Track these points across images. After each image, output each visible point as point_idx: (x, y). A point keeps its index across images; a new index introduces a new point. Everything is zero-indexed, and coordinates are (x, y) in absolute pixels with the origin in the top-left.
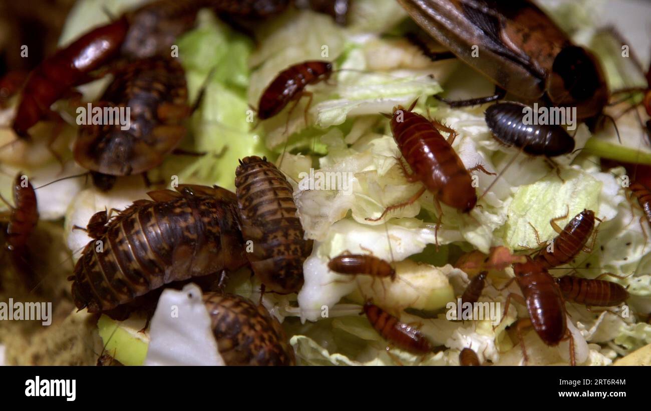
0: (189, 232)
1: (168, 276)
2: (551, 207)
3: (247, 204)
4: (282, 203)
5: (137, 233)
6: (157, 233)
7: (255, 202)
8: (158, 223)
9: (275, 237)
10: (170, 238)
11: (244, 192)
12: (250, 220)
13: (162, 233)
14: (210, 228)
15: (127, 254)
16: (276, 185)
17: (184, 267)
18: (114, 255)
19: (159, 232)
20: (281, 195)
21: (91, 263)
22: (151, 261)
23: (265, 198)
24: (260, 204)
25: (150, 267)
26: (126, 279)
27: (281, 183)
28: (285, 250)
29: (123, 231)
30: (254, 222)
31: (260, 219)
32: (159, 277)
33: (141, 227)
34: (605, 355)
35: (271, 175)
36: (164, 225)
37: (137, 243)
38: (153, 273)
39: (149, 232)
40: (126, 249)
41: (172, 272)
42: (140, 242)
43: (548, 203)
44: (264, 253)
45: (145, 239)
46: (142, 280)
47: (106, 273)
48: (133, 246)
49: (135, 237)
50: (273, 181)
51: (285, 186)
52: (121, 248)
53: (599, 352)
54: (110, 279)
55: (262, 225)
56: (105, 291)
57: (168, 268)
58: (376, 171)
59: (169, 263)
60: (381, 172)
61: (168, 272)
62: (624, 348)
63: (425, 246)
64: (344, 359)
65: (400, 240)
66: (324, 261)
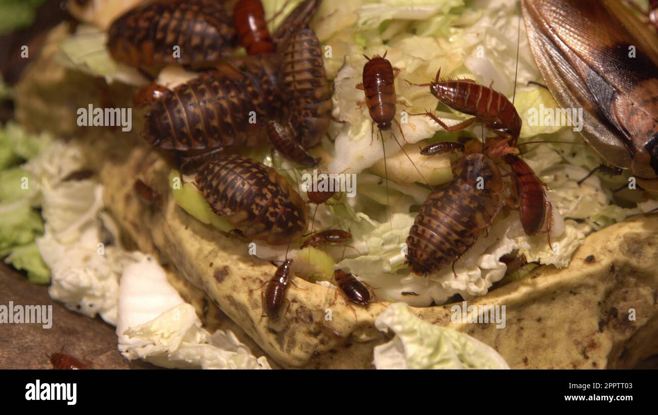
34: (580, 230)
53: (575, 227)
60: (409, 70)
62: (598, 225)
63: (434, 133)
64: (366, 217)
65: (415, 126)
66: (351, 139)
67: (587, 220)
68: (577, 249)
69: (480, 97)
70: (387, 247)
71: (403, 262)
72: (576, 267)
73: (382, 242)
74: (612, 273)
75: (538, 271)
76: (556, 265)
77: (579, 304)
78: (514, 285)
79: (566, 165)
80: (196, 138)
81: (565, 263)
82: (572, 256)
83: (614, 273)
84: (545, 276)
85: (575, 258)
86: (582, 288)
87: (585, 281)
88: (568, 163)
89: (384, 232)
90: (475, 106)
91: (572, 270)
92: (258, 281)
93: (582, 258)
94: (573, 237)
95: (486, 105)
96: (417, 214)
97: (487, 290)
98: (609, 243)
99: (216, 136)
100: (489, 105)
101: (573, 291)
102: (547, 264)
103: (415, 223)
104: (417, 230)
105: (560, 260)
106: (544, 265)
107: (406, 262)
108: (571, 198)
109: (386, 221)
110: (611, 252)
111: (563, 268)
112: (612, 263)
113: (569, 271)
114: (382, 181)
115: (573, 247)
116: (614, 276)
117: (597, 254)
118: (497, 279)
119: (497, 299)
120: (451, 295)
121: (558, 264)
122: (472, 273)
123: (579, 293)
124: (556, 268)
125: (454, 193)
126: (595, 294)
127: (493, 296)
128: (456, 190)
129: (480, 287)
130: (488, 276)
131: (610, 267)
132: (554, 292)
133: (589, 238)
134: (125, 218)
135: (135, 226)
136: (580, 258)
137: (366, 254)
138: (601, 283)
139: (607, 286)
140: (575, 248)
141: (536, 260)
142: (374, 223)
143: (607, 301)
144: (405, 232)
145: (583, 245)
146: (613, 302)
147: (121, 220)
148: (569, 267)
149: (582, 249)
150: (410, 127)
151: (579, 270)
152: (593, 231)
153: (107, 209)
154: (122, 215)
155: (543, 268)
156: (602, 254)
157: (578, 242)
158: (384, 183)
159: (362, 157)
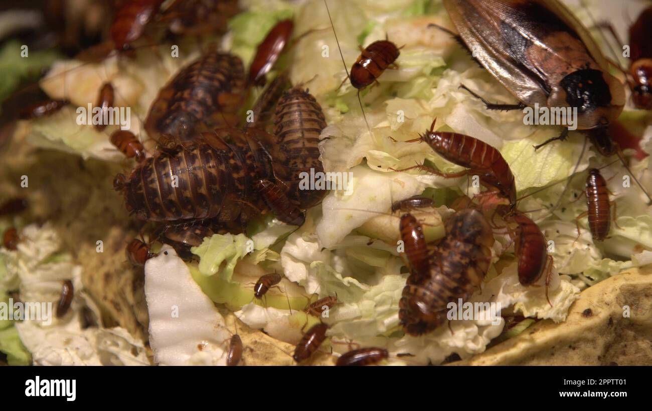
2: (532, 161)
4: (305, 132)
7: (285, 130)
9: (296, 163)
18: (158, 183)
20: (307, 125)
24: (288, 132)
29: (170, 166)
30: (281, 147)
34: (575, 285)
43: (530, 157)
52: (165, 180)
53: (570, 282)
55: (287, 151)
58: (389, 127)
60: (394, 128)
62: (592, 280)
63: (424, 189)
64: (355, 281)
65: (404, 183)
66: (339, 199)
67: (580, 276)
68: (573, 304)
69: (475, 148)
70: (381, 309)
71: (396, 324)
72: (573, 321)
73: (374, 304)
74: (610, 326)
75: (536, 327)
76: (553, 319)
77: (579, 359)
78: (512, 341)
79: (556, 221)
80: (169, 209)
81: (562, 317)
82: (569, 310)
83: (612, 326)
84: (543, 331)
85: (572, 312)
86: (581, 343)
87: (584, 335)
88: (559, 219)
89: (376, 295)
90: (469, 156)
91: (571, 324)
92: (248, 349)
93: (579, 311)
94: (569, 292)
95: (480, 156)
96: (408, 275)
97: (485, 348)
98: (605, 296)
99: (189, 207)
100: (483, 156)
101: (573, 345)
102: (545, 318)
103: (407, 283)
104: (409, 290)
105: (558, 314)
106: (542, 319)
107: (400, 324)
108: (564, 254)
109: (377, 283)
110: (608, 305)
111: (561, 322)
112: (610, 315)
113: (567, 325)
114: (372, 241)
115: (570, 301)
116: (613, 329)
117: (594, 307)
118: (495, 334)
119: (495, 356)
120: (449, 353)
121: (556, 318)
122: (468, 330)
123: (578, 348)
124: (554, 322)
125: (444, 250)
126: (594, 348)
127: (491, 354)
128: (446, 247)
129: (478, 344)
130: (485, 332)
131: (608, 321)
132: (553, 347)
133: (585, 292)
134: (105, 298)
135: (116, 305)
136: (577, 311)
137: (359, 317)
138: (600, 336)
139: (606, 339)
140: (571, 303)
141: (534, 314)
142: (363, 287)
143: (607, 355)
144: (398, 294)
145: (579, 299)
146: (613, 357)
147: (101, 300)
148: (567, 321)
149: (579, 303)
150: (399, 185)
151: (577, 324)
152: (588, 286)
153: (85, 290)
154: (102, 294)
155: (540, 323)
156: (599, 307)
157: (574, 297)
158: (373, 244)
159: (351, 217)
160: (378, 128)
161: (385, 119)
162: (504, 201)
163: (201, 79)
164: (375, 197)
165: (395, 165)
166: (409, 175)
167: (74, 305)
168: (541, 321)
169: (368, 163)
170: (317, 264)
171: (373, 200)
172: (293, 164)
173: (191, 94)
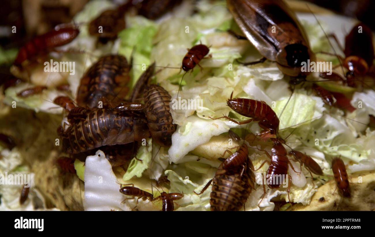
0: (118, 123)
1: (105, 142)
3: (149, 105)
4: (165, 103)
5: (94, 120)
6: (103, 121)
7: (152, 104)
8: (105, 117)
9: (163, 120)
10: (108, 125)
11: (147, 100)
12: (151, 112)
13: (105, 122)
14: (128, 122)
15: (87, 129)
16: (162, 95)
17: (113, 139)
18: (82, 128)
19: (104, 121)
20: (165, 99)
21: (72, 130)
22: (98, 134)
23: (157, 101)
24: (155, 104)
25: (97, 137)
26: (85, 140)
27: (165, 94)
28: (167, 127)
29: (88, 118)
30: (152, 112)
31: (155, 111)
32: (101, 142)
33: (96, 118)
34: (315, 184)
35: (160, 91)
36: (107, 118)
37: (93, 125)
38: (98, 140)
39: (100, 120)
40: (88, 126)
41: (107, 141)
42: (94, 124)
44: (157, 128)
45: (97, 123)
46: (92, 142)
47: (77, 136)
48: (91, 126)
49: (93, 122)
50: (161, 93)
51: (167, 95)
52: (85, 126)
53: (312, 182)
54: (78, 139)
55: (156, 114)
56: (76, 145)
57: (105, 139)
58: (209, 93)
59: (106, 136)
60: (211, 94)
61: (105, 140)
62: (325, 181)
63: (229, 129)
64: (190, 182)
65: (218, 125)
66: (181, 135)
67: (318, 179)
68: (314, 194)
69: (256, 107)
70: (204, 199)
72: (314, 204)
75: (292, 208)
76: (302, 203)
79: (304, 147)
81: (308, 202)
82: (312, 198)
83: (336, 207)
85: (313, 199)
88: (306, 146)
90: (253, 112)
91: (312, 206)
93: (317, 199)
94: (311, 188)
95: (260, 112)
98: (332, 190)
100: (261, 112)
102: (298, 203)
105: (305, 200)
109: (202, 183)
110: (334, 195)
111: (307, 205)
112: (335, 201)
113: (311, 207)
114: (199, 159)
115: (312, 193)
116: (336, 209)
117: (326, 196)
121: (304, 203)
124: (303, 205)
131: (334, 204)
133: (321, 188)
134: (48, 191)
135: (54, 196)
140: (313, 194)
141: (291, 200)
142: (195, 185)
145: (317, 192)
147: (45, 193)
148: (310, 204)
149: (317, 194)
150: (215, 126)
151: (316, 206)
152: (322, 184)
153: (37, 187)
154: (45, 190)
155: (295, 205)
156: (329, 196)
157: (315, 191)
158: (201, 160)
159: (188, 145)
160: (203, 94)
161: (207, 89)
162: (274, 136)
163: (105, 70)
164: (202, 133)
165: (212, 115)
166: (221, 121)
167: (30, 196)
168: (296, 204)
169: (197, 114)
170: (168, 172)
171: (200, 135)
172: (161, 121)
173: (100, 80)
